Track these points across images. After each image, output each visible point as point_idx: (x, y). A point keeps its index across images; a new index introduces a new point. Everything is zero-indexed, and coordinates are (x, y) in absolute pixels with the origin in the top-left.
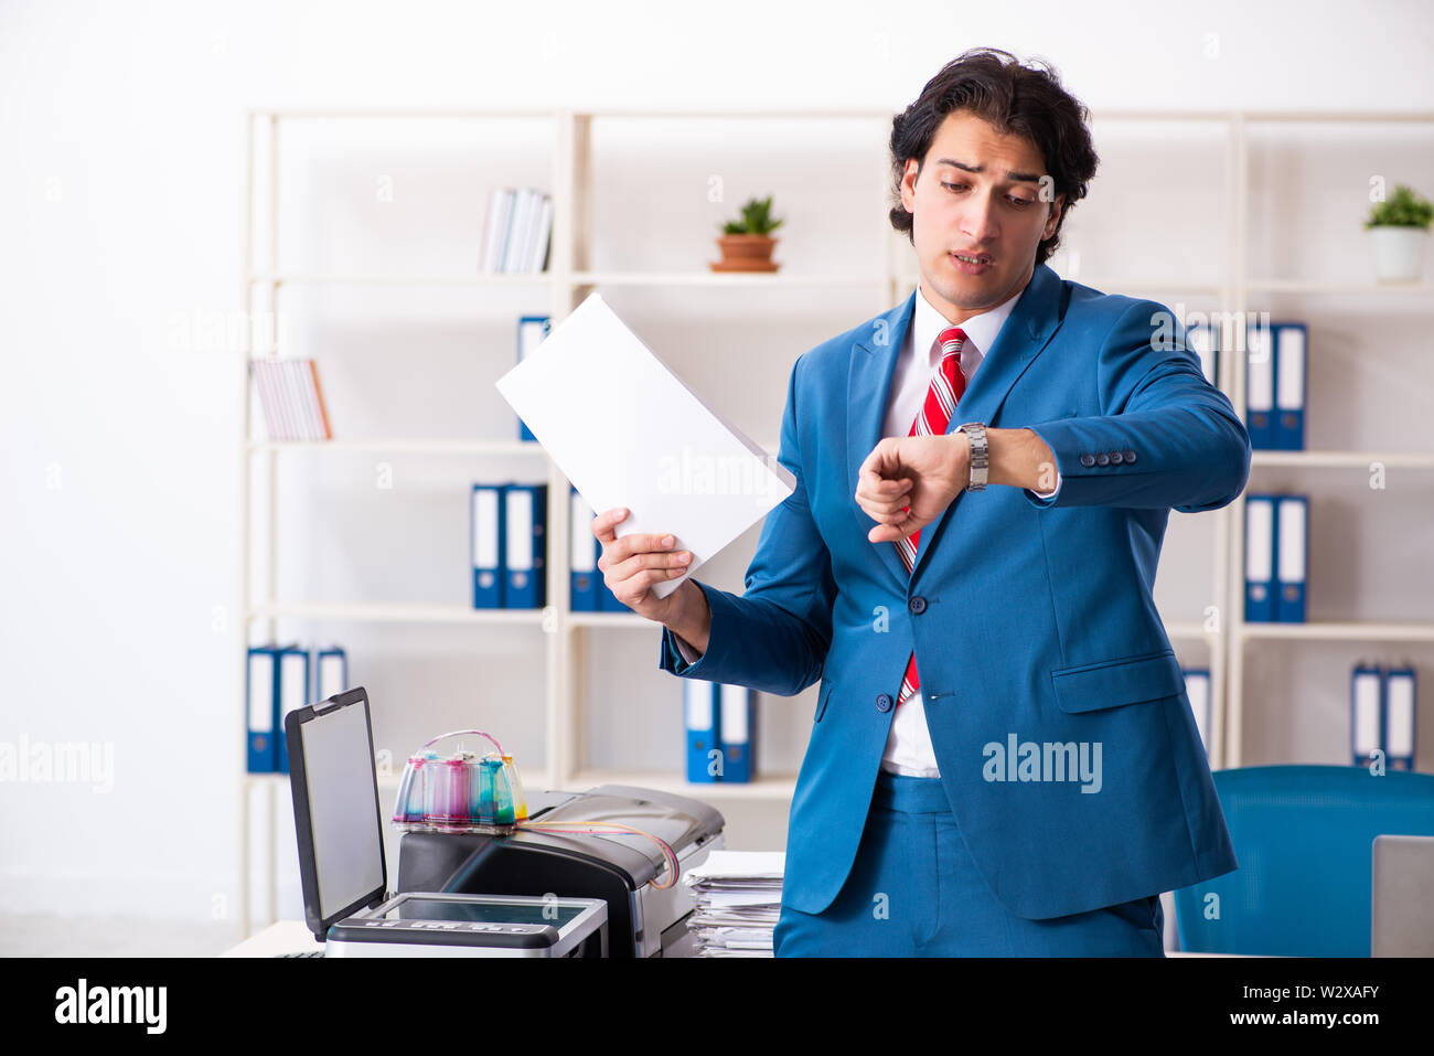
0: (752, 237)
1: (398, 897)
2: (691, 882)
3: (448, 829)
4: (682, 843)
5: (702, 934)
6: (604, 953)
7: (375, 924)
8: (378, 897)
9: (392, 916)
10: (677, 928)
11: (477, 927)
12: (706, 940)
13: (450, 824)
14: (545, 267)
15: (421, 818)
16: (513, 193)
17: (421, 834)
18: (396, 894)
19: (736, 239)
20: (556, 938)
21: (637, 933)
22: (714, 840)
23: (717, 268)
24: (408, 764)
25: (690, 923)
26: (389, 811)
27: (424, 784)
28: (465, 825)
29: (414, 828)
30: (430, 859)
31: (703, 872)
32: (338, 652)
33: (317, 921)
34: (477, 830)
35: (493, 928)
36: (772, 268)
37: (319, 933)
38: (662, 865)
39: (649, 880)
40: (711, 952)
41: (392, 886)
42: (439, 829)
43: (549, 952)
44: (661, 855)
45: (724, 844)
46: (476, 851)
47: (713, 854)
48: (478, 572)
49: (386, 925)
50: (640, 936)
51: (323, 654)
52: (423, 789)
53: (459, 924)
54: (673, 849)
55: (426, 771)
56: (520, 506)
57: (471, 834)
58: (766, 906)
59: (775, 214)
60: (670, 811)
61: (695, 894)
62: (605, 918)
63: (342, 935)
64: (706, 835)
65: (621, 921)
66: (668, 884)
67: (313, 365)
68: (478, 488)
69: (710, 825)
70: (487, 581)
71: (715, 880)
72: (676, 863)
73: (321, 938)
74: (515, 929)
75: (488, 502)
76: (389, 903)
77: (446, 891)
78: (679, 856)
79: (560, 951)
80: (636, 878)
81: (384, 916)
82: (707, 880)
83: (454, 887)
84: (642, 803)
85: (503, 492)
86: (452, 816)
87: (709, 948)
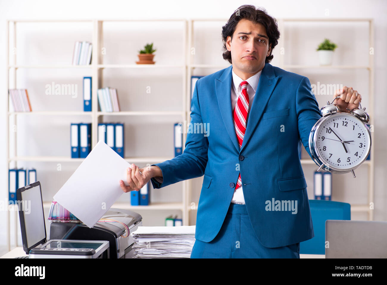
0: (147, 54)
1: (50, 241)
2: (133, 236)
3: (64, 221)
4: (130, 224)
5: (136, 250)
6: (109, 257)
7: (43, 249)
8: (44, 241)
9: (48, 246)
10: (129, 249)
11: (72, 250)
12: (137, 252)
13: (65, 220)
14: (90, 63)
15: (56, 218)
16: (82, 43)
17: (56, 223)
18: (49, 240)
19: (143, 55)
20: (95, 253)
21: (118, 250)
22: (139, 223)
23: (138, 63)
24: (52, 203)
25: (133, 247)
26: (47, 216)
27: (57, 209)
28: (69, 220)
29: (54, 221)
30: (59, 230)
31: (136, 232)
32: (34, 170)
33: (26, 249)
34: (72, 221)
35: (77, 250)
36: (152, 63)
37: (27, 252)
38: (124, 231)
39: (121, 235)
40: (139, 256)
41: (48, 238)
42: (61, 221)
43: (92, 257)
44: (124, 228)
45: (142, 224)
46: (72, 228)
47: (139, 227)
48: (72, 148)
49: (46, 250)
50: (119, 251)
51: (30, 171)
52: (57, 210)
53: (67, 249)
54: (128, 226)
55: (57, 205)
56: (84, 129)
57: (70, 223)
58: (154, 242)
59: (154, 48)
60: (126, 215)
61: (134, 239)
62: (108, 246)
63: (33, 252)
64: (137, 222)
65: (113, 247)
66: (127, 236)
67: (26, 91)
68: (72, 124)
69: (138, 219)
70: (75, 150)
71: (140, 235)
72: (129, 230)
73: (27, 253)
74: (83, 250)
75: (75, 128)
76: (47, 243)
77: (63, 239)
78: (129, 228)
79: (95, 256)
80: (117, 234)
81: (46, 247)
82: (137, 235)
83: (66, 237)
84: (118, 213)
85: (79, 125)
86: (65, 218)
87: (138, 254)
